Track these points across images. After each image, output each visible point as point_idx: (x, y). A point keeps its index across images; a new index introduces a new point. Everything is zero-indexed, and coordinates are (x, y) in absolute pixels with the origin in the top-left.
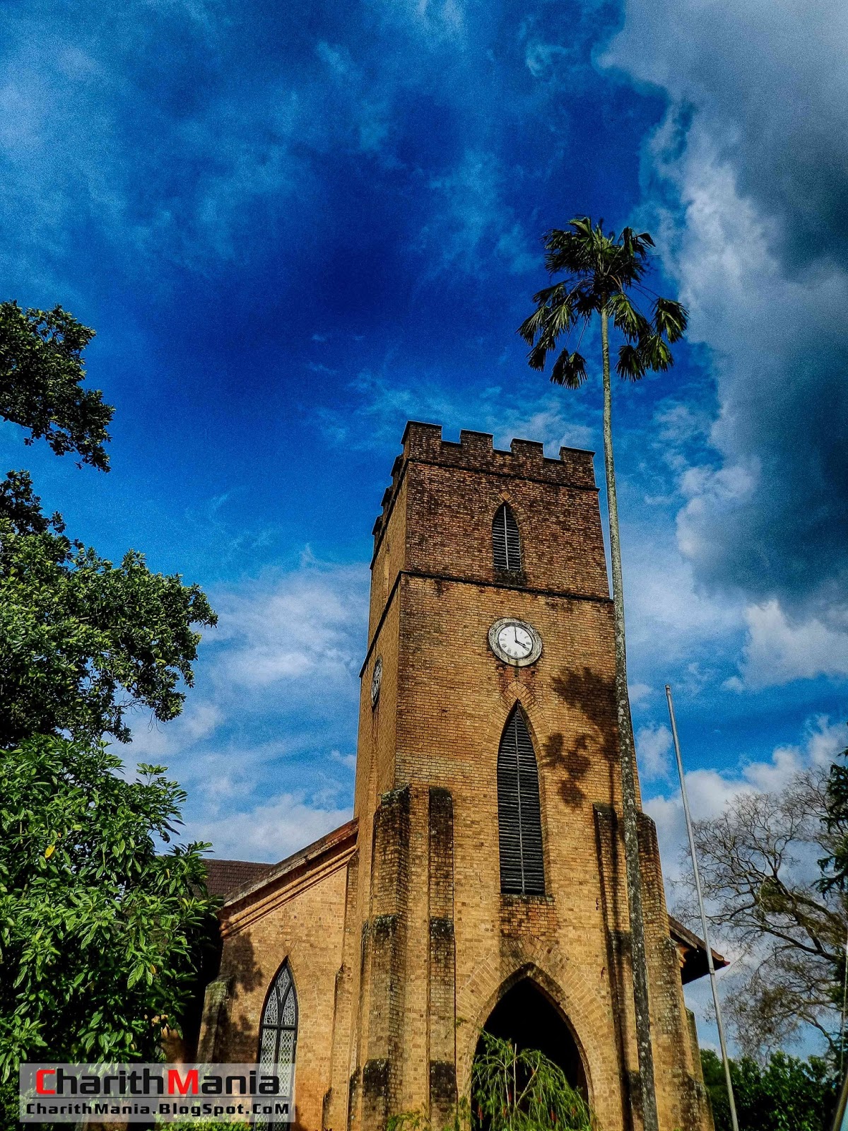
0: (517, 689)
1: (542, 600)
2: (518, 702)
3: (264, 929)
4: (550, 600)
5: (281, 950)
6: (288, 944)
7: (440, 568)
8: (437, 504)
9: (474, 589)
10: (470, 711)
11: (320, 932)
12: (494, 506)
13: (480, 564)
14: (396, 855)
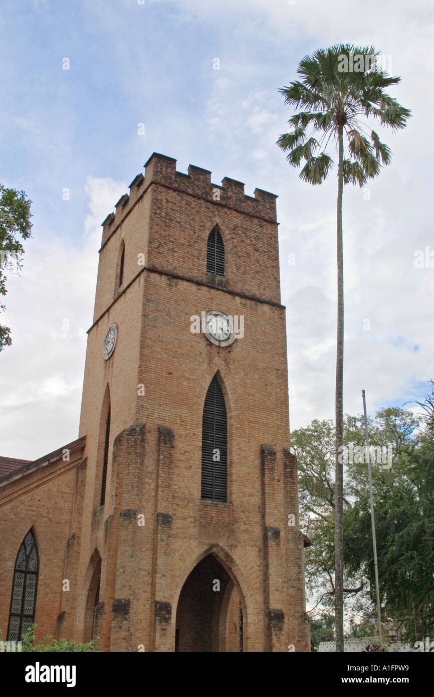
0: (218, 363)
1: (238, 299)
2: (218, 372)
3: (17, 507)
4: (243, 301)
5: (29, 521)
6: (34, 518)
7: (170, 268)
8: (171, 220)
9: (194, 287)
10: (187, 375)
11: (56, 512)
12: (209, 226)
13: (199, 268)
14: (137, 470)
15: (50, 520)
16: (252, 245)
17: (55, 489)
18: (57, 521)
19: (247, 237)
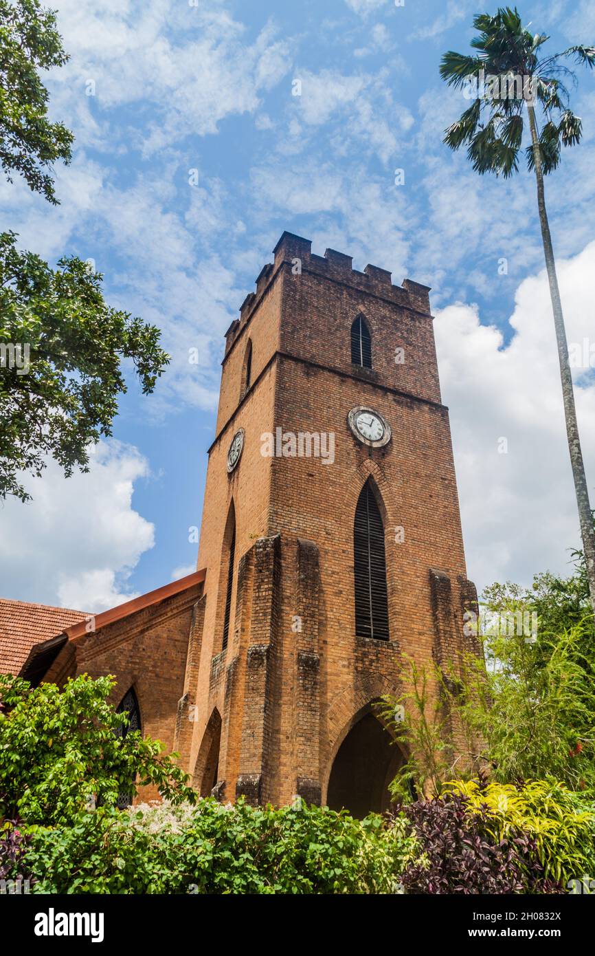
0: (371, 466)
1: (391, 397)
2: (371, 477)
3: (115, 657)
4: (397, 397)
5: (129, 677)
6: (136, 673)
7: (308, 356)
8: (306, 304)
9: (337, 379)
10: (332, 477)
11: (165, 665)
12: (352, 315)
13: (342, 358)
14: (270, 592)
15: (157, 676)
16: (403, 338)
17: (165, 635)
18: (167, 676)
19: (397, 329)
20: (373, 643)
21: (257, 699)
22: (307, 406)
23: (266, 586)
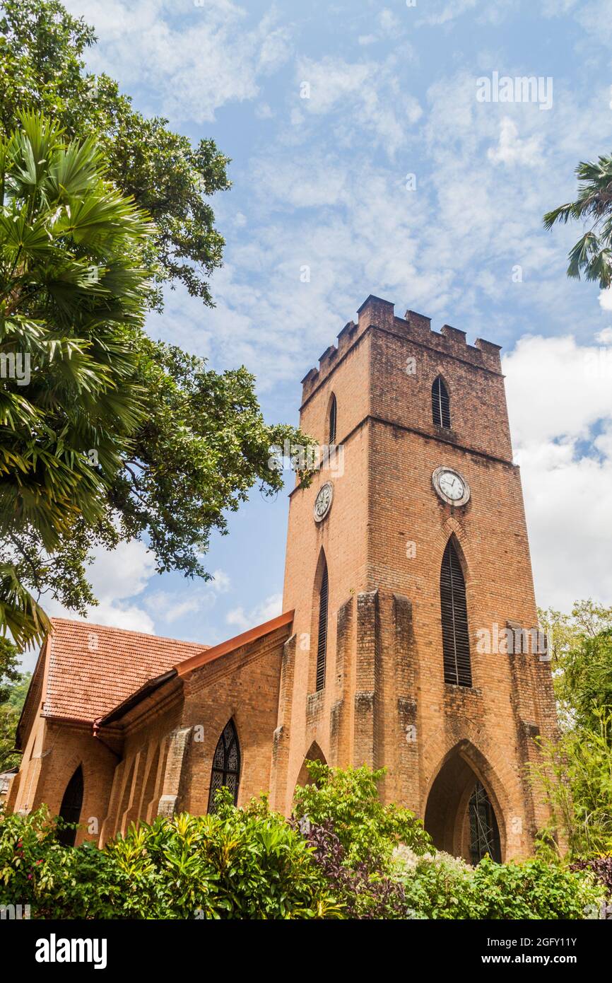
0: (453, 524)
1: (468, 456)
2: (453, 534)
3: (216, 691)
4: (475, 456)
5: (229, 709)
6: (235, 705)
7: (395, 418)
8: (392, 366)
9: (421, 440)
10: (420, 535)
11: (260, 698)
12: (433, 376)
13: (424, 420)
14: (373, 644)
15: (253, 708)
16: (478, 397)
17: (259, 671)
18: (261, 709)
19: (472, 389)
20: (460, 690)
21: (366, 740)
22: (396, 468)
23: (369, 638)
